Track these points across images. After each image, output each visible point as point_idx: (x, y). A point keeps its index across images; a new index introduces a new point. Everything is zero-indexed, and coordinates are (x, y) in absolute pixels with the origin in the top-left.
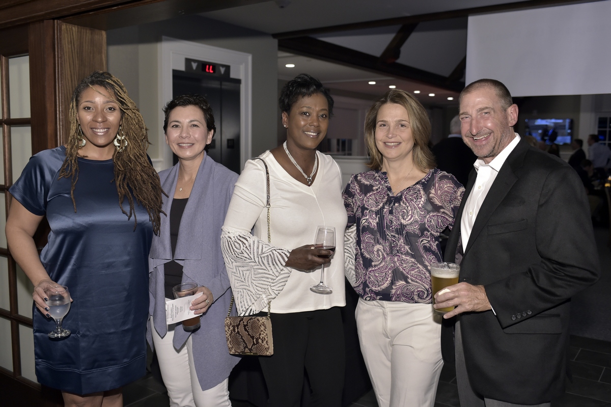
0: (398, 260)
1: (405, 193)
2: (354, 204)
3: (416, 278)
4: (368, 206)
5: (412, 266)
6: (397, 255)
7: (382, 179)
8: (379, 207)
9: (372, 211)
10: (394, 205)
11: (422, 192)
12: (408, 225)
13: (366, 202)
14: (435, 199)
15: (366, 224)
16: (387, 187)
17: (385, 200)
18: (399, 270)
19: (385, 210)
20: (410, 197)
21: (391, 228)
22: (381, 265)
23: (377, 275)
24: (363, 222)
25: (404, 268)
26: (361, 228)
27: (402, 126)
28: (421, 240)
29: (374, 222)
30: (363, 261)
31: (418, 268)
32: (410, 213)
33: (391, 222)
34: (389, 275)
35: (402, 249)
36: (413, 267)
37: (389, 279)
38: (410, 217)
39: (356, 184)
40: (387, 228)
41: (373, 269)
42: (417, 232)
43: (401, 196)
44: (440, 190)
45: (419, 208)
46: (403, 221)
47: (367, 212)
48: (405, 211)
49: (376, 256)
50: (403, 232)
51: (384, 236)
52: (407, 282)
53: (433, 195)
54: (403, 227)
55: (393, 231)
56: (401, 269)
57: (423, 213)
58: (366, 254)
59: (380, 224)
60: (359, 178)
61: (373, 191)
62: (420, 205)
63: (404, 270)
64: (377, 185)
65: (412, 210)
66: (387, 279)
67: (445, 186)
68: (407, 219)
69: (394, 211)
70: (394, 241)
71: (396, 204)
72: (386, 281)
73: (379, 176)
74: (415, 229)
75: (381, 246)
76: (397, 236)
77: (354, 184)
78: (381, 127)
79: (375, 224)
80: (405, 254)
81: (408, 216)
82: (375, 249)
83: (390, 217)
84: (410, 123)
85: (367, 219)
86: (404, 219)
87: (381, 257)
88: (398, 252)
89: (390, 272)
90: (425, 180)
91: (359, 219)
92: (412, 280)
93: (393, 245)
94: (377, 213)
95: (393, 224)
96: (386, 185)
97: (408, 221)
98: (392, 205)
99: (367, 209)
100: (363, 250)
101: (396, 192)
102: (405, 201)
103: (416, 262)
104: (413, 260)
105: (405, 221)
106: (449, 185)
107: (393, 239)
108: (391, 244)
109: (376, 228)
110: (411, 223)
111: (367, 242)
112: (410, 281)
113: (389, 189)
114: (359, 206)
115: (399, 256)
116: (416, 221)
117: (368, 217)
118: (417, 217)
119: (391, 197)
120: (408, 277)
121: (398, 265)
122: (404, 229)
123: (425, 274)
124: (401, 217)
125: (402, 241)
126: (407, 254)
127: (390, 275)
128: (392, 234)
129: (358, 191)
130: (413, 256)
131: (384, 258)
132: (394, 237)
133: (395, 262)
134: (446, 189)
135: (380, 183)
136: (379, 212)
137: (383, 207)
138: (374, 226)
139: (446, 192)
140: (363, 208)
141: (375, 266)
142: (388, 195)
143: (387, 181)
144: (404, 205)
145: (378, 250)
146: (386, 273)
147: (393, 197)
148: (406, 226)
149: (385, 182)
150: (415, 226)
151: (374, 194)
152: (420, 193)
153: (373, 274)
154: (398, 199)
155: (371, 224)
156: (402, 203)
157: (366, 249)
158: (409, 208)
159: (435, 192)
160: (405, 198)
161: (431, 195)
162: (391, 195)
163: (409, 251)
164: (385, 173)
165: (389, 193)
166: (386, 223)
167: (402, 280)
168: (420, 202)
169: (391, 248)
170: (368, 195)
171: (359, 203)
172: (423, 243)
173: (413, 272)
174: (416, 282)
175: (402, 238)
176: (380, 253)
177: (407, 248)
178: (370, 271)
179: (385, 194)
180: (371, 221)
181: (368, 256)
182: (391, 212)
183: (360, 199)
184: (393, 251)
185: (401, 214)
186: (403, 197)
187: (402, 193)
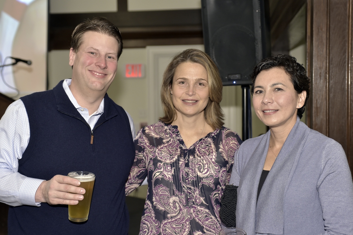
0: (194, 211)
1: (198, 145)
2: (145, 158)
3: (210, 227)
4: (161, 158)
5: (206, 216)
6: (193, 207)
7: (173, 133)
8: (174, 159)
9: (166, 164)
10: (189, 158)
11: (213, 146)
12: (204, 177)
13: (158, 154)
14: (223, 153)
15: (160, 176)
16: (179, 140)
17: (179, 152)
18: (195, 221)
19: (181, 163)
20: (203, 150)
21: (187, 181)
22: (178, 217)
23: (174, 226)
24: (157, 174)
25: (200, 219)
26: (153, 181)
27: (200, 84)
28: (215, 193)
29: (169, 175)
30: (155, 214)
31: (211, 218)
32: (206, 167)
33: (188, 174)
34: (186, 226)
35: (197, 200)
36: (207, 218)
37: (187, 230)
38: (206, 170)
39: (144, 138)
40: (183, 180)
41: (170, 221)
42: (212, 186)
43: (194, 149)
44: (227, 145)
45: (213, 163)
46: (199, 174)
47: (162, 164)
48: (201, 164)
49: (172, 208)
50: (198, 184)
51: (180, 188)
52: (204, 232)
53: (222, 150)
54: (199, 179)
55: (189, 184)
56: (197, 220)
57: (217, 168)
58: (159, 206)
59: (176, 177)
60: (147, 131)
61: (164, 143)
62: (213, 160)
63: (200, 220)
64: (167, 138)
65: (207, 164)
66: (185, 230)
67: (231, 142)
68: (204, 173)
69: (190, 164)
70: (190, 193)
71: (191, 157)
72: (184, 232)
73: (170, 130)
74: (210, 182)
75: (177, 198)
76: (192, 188)
77: (142, 138)
78: (179, 85)
79: (170, 176)
80: (200, 205)
81: (204, 169)
82: (171, 200)
83: (187, 169)
84: (208, 82)
85: (161, 172)
86: (200, 171)
87: (178, 208)
88: (194, 204)
89: (187, 223)
90: (214, 134)
91: (151, 172)
92: (207, 230)
93: (189, 197)
94: (172, 165)
95: (189, 177)
96: (178, 138)
97: (204, 174)
98: (187, 157)
99: (161, 162)
100: (155, 203)
101: (189, 145)
102: (199, 154)
103: (210, 213)
104: (207, 211)
105: (201, 174)
106: (234, 142)
107: (189, 191)
108: (186, 196)
109: (171, 180)
110: (207, 177)
111: (162, 195)
112: (205, 231)
113: (182, 142)
114: (151, 159)
115: (195, 208)
116: (212, 176)
117: (162, 170)
118: (213, 172)
119: (185, 150)
120: (204, 227)
121: (194, 216)
122: (200, 181)
123: (217, 224)
124: (197, 169)
125: (197, 192)
126: (202, 205)
127: (188, 226)
128: (188, 186)
129: (148, 144)
130: (207, 207)
131: (181, 210)
132: (190, 189)
133: (191, 214)
134: (231, 145)
135: (171, 136)
136: (176, 165)
137: (178, 160)
138: (169, 178)
139: (231, 147)
140: (155, 161)
141: (172, 218)
142: (181, 148)
143: (178, 135)
144: (199, 158)
145: (174, 202)
146: (183, 225)
147: (187, 150)
148: (202, 179)
149: (177, 135)
150: (211, 180)
151: (166, 146)
152: (211, 146)
153: (169, 226)
154: (192, 152)
155: (166, 176)
156: (196, 156)
157: (159, 201)
158: (205, 162)
159: (223, 147)
160: (198, 151)
161: (220, 150)
162: (184, 148)
163: (204, 202)
164: (176, 127)
165: (181, 146)
166: (182, 175)
167: (198, 231)
168: (212, 156)
169: (187, 200)
170: (159, 148)
171: (150, 156)
172: (215, 196)
173: (207, 222)
174: (210, 231)
175: (197, 190)
176: (177, 205)
177: (202, 199)
178: (166, 224)
179: (177, 146)
180: (165, 173)
181: (162, 208)
182: (187, 165)
183: (151, 151)
184: (188, 202)
185: (197, 166)
186: (197, 150)
187: (195, 145)
